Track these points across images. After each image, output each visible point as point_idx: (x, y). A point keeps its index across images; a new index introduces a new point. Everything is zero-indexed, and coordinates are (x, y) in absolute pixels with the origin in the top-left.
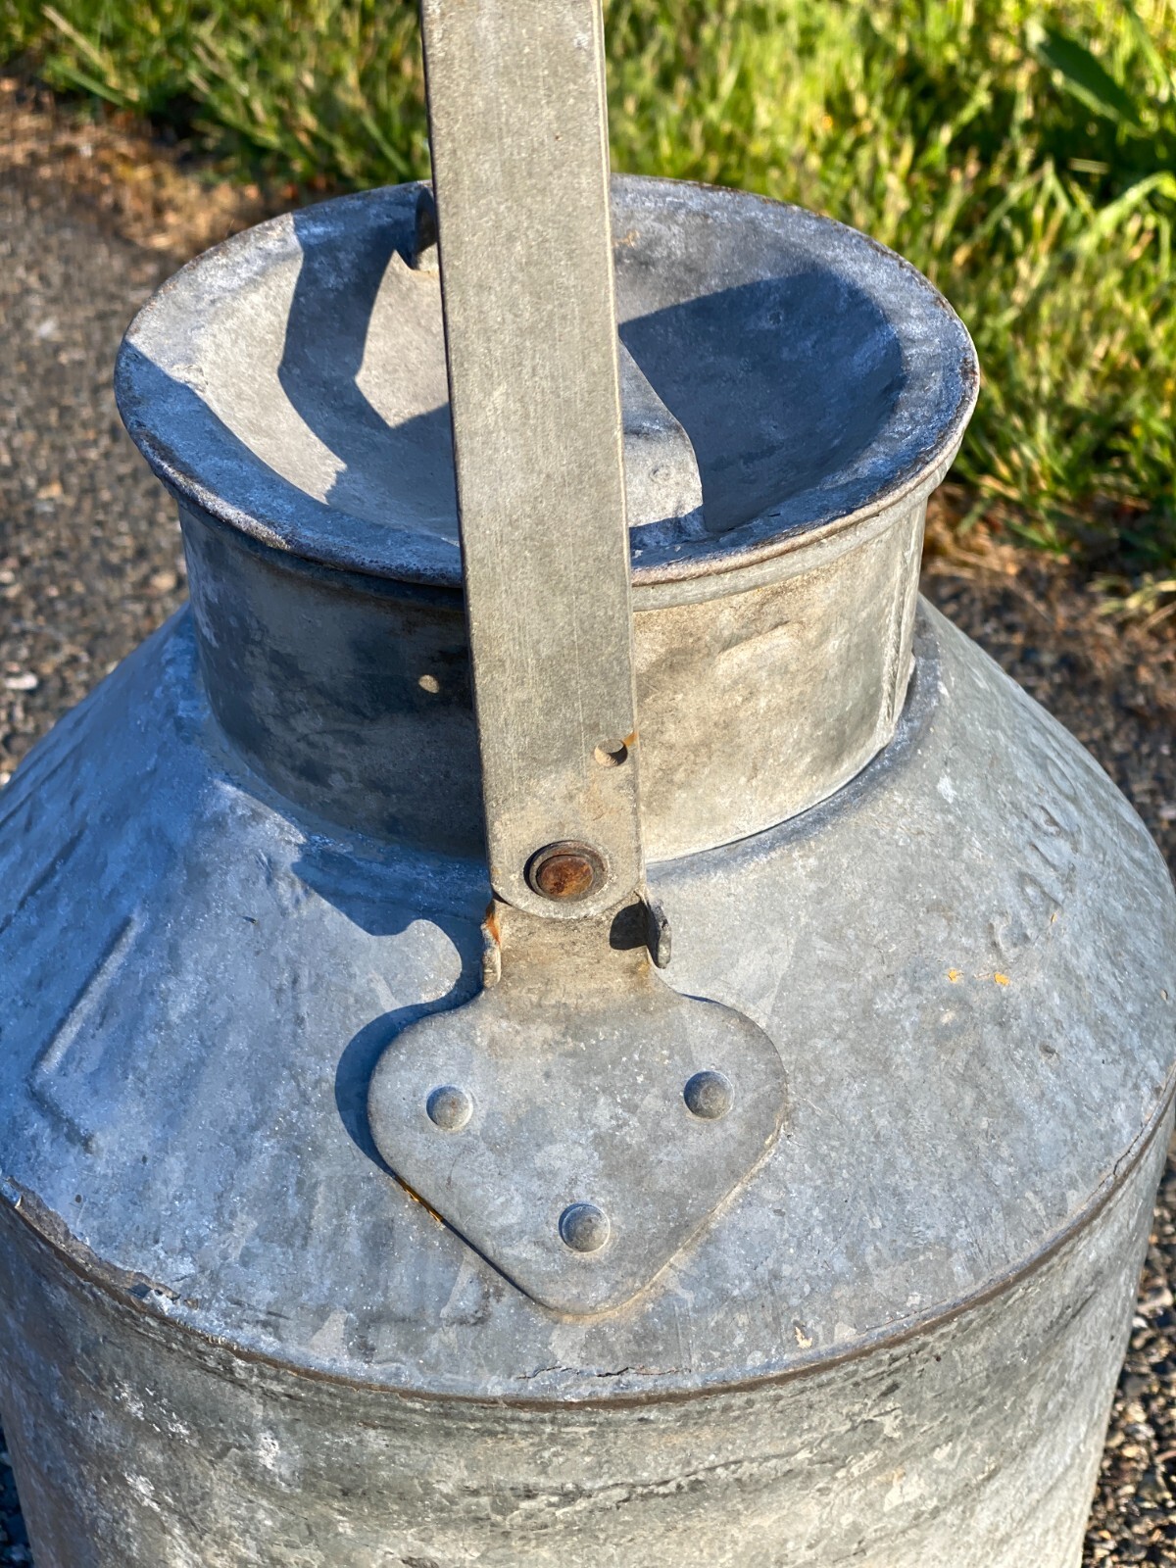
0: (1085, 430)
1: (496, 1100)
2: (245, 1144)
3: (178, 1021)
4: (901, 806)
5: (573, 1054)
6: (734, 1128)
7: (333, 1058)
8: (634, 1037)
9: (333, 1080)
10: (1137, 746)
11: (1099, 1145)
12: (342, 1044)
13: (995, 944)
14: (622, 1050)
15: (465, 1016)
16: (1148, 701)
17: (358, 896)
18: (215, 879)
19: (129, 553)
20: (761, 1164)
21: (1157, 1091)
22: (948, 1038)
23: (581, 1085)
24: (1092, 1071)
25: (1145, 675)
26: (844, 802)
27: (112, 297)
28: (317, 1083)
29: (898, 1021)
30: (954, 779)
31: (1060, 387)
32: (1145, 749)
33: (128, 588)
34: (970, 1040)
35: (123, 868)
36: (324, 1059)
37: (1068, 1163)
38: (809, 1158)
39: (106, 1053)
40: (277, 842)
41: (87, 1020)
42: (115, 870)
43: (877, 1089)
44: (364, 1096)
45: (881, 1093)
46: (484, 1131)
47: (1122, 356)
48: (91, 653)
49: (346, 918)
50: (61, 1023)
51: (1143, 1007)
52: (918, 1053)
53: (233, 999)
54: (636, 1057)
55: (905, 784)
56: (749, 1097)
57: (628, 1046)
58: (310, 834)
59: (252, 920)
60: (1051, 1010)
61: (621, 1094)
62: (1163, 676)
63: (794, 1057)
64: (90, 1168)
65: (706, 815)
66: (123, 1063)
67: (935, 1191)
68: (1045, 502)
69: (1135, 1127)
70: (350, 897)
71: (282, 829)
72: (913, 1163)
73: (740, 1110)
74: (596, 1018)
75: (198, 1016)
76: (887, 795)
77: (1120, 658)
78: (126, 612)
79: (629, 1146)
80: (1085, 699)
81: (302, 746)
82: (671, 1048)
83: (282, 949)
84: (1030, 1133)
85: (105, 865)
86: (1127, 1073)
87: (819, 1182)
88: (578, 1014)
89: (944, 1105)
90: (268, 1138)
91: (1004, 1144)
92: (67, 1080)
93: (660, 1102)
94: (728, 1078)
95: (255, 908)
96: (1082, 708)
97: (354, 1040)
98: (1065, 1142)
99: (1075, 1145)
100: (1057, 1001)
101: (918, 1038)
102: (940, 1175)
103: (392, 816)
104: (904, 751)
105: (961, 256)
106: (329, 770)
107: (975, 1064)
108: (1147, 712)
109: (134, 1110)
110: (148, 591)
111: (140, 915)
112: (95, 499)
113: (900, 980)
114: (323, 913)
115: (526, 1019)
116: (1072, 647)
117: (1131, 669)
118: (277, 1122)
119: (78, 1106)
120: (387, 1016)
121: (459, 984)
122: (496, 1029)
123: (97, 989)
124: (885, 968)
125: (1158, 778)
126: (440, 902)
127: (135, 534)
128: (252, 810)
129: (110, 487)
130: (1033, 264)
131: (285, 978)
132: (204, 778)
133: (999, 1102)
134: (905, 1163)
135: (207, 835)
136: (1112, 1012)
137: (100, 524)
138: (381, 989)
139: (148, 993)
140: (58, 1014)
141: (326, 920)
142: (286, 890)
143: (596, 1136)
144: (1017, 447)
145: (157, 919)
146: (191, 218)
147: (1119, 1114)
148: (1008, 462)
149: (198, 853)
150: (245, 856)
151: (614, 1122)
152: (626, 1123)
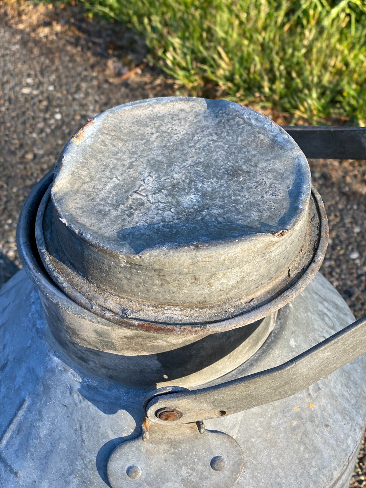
0: (328, 92)
1: (149, 469)
2: (67, 479)
3: (43, 437)
4: (278, 354)
5: (174, 453)
6: (227, 473)
7: (95, 454)
8: (193, 447)
9: (95, 461)
10: (346, 206)
11: (343, 454)
12: (98, 449)
13: (309, 394)
14: (190, 451)
15: (138, 443)
16: (350, 189)
17: (100, 401)
18: (53, 390)
19: (18, 146)
20: (236, 482)
21: (361, 428)
22: (294, 430)
23: (176, 463)
24: (341, 429)
25: (348, 179)
26: (259, 356)
27: (6, 49)
28: (90, 461)
29: (279, 428)
30: (295, 338)
31: (320, 78)
32: (349, 207)
33: (18, 160)
34: (302, 430)
35: (21, 380)
36: (92, 454)
37: (334, 462)
38: (251, 477)
39: (20, 444)
40: (72, 380)
41: (13, 431)
42: (19, 380)
43: (273, 451)
44: (106, 466)
45: (274, 453)
46: (146, 479)
47: (339, 65)
48: (7, 184)
49: (97, 408)
50: (5, 432)
51: (357, 400)
52: (286, 437)
53: (61, 432)
54: (194, 453)
55: (279, 346)
56: (231, 462)
57: (192, 450)
58: (84, 378)
59: (66, 406)
60: (328, 411)
61: (190, 465)
62: (354, 180)
63: (245, 446)
64: (18, 482)
65: (214, 371)
66: (26, 448)
67: (292, 481)
68: (315, 118)
69: (354, 444)
70: (98, 401)
71: (74, 376)
72: (285, 473)
73: (228, 467)
74: (181, 442)
75: (49, 436)
76: (273, 351)
77: (340, 173)
78: (17, 168)
79: (193, 482)
80: (329, 189)
81: (79, 352)
82: (205, 449)
83: (76, 416)
84: (322, 455)
85: (16, 377)
86: (352, 426)
87: (255, 484)
88: (175, 441)
89: (294, 452)
90: (75, 478)
91: (313, 461)
92: (8, 451)
93: (203, 467)
94: (225, 458)
95: (66, 403)
96: (328, 193)
97: (101, 448)
98: (333, 456)
99: (336, 456)
100: (329, 407)
101: (285, 432)
102: (293, 476)
103: (110, 375)
104: (279, 332)
105: (286, 27)
106: (89, 360)
107: (304, 437)
108: (349, 193)
109: (31, 465)
110: (24, 160)
111: (28, 398)
112: (5, 126)
113: (279, 414)
114: (89, 406)
115: (158, 443)
116: (325, 170)
117: (344, 177)
118: (78, 473)
119: (12, 461)
120: (112, 440)
121: (135, 430)
122: (148, 447)
123: (16, 421)
124: (274, 411)
125: (353, 218)
126: (128, 404)
127: (19, 139)
128: (64, 368)
129: (10, 121)
130: (310, 31)
131: (78, 426)
132: (47, 354)
133: (312, 448)
134: (282, 474)
135: (49, 375)
136: (347, 405)
137: (7, 135)
138: (110, 432)
139: (32, 426)
140: (4, 428)
141: (90, 408)
142: (77, 397)
143: (182, 479)
144: (305, 100)
145: (34, 401)
146: (30, 17)
147: (350, 441)
148: (303, 105)
149: (46, 381)
150: (62, 384)
151: (188, 474)
152: (192, 474)
